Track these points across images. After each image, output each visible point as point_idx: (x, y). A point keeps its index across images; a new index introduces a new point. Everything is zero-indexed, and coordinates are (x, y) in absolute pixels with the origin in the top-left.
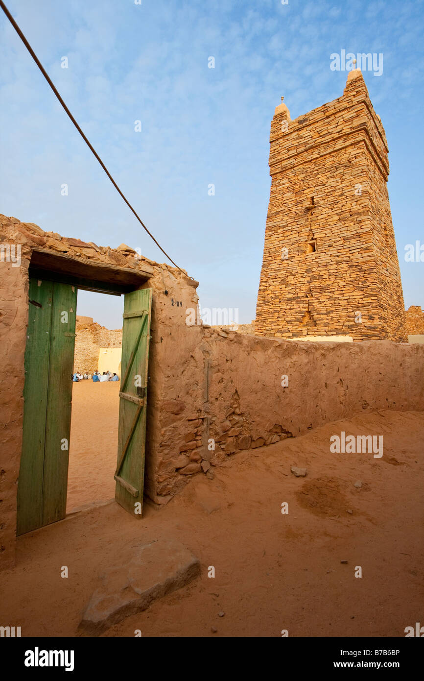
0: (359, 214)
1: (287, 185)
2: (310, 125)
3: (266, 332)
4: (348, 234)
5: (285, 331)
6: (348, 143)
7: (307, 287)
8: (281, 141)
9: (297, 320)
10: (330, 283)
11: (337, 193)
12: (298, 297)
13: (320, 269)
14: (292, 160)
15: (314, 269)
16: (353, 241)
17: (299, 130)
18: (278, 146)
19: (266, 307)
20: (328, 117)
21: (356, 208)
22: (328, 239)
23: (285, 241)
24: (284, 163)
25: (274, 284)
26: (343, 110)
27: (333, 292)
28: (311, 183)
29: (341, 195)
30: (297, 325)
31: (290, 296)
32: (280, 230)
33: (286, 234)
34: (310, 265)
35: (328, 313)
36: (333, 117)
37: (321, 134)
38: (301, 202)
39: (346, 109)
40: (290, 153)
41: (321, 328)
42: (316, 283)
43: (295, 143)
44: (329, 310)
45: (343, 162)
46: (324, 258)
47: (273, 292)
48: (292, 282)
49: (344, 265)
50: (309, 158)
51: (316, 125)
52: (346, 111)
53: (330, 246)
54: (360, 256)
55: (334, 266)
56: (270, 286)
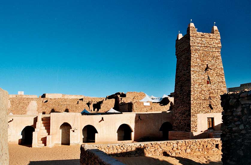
0: (222, 75)
1: (198, 56)
2: (205, 38)
3: (196, 111)
4: (220, 81)
5: (203, 111)
6: (216, 50)
7: (209, 96)
8: (195, 38)
9: (207, 107)
10: (216, 95)
11: (215, 66)
12: (206, 99)
13: (212, 90)
14: (199, 48)
15: (211, 90)
16: (221, 83)
17: (202, 38)
18: (193, 40)
19: (195, 102)
20: (210, 39)
21: (221, 73)
22: (214, 81)
23: (199, 78)
24: (196, 47)
25: (197, 93)
26: (215, 39)
27: (217, 99)
28: (206, 59)
29: (217, 67)
30: (207, 109)
31: (204, 98)
32: (197, 73)
33: (199, 75)
34: (209, 88)
35: (216, 106)
36: (212, 40)
37: (209, 43)
38: (204, 65)
39: (216, 39)
40: (199, 45)
41: (214, 110)
42: (211, 95)
43: (201, 42)
44: (216, 104)
45: (215, 56)
46: (213, 87)
47: (197, 96)
48: (204, 93)
49: (219, 91)
50: (205, 50)
51: (207, 39)
52: (215, 40)
53: (214, 83)
54: (223, 88)
55: (217, 90)
56: (195, 93)
